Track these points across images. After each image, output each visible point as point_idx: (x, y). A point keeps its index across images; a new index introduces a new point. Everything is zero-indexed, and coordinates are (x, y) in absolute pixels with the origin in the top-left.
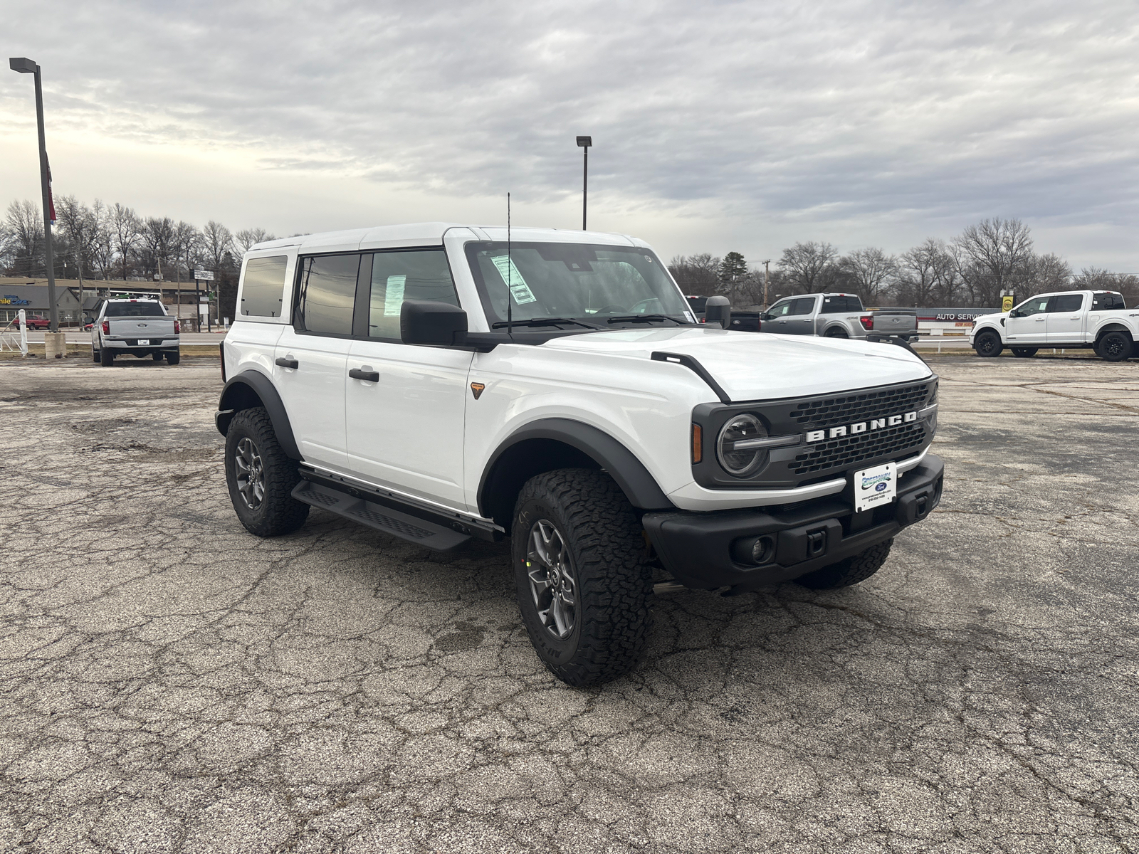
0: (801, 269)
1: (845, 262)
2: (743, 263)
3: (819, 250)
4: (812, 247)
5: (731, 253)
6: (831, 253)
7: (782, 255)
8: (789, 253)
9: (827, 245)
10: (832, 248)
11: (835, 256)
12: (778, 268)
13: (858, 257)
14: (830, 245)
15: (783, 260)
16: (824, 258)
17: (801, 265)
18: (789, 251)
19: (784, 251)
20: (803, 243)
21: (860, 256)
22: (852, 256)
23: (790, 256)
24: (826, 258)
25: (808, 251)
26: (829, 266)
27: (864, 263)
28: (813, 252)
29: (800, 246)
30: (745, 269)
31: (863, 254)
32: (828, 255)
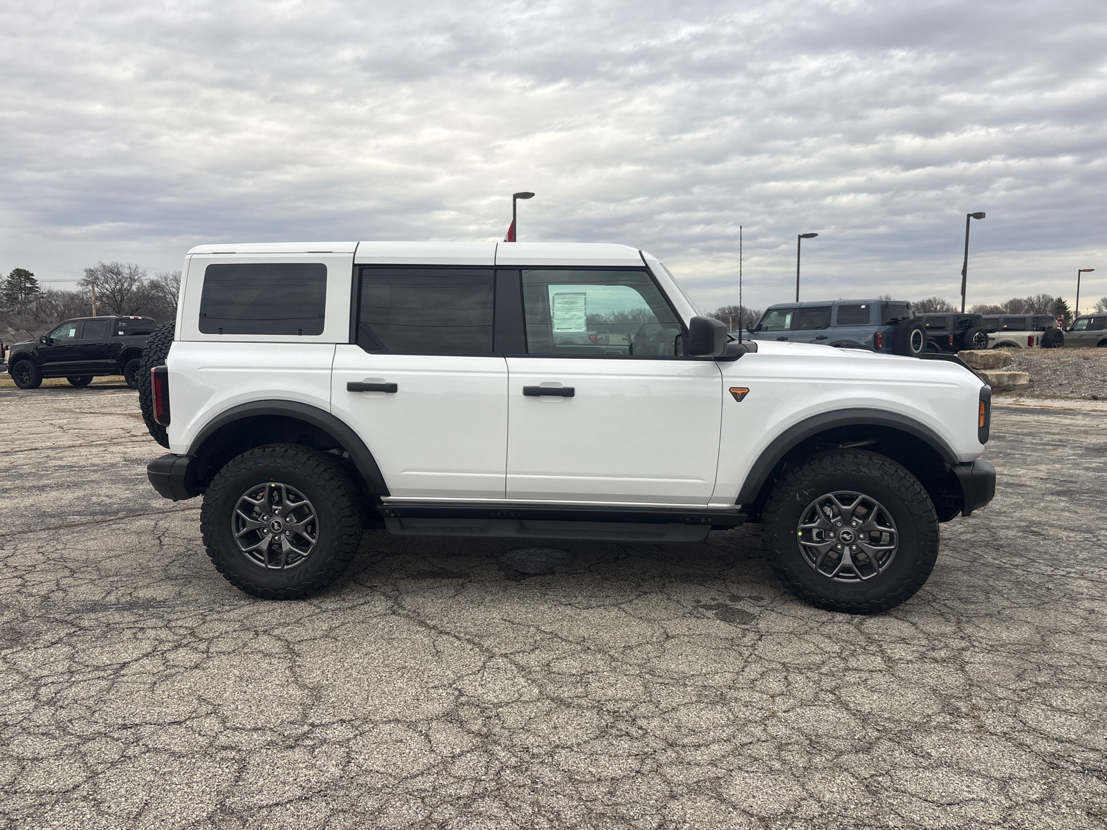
0: (108, 290)
1: (154, 285)
2: (33, 282)
3: (126, 272)
4: (118, 268)
5: (17, 270)
6: (140, 275)
7: (83, 275)
8: (91, 272)
9: (134, 266)
10: (140, 270)
11: (144, 278)
12: (81, 288)
13: (166, 280)
14: (137, 267)
15: (85, 280)
16: (132, 280)
17: (107, 286)
18: (91, 270)
19: (86, 271)
20: (108, 263)
21: (168, 280)
22: (160, 280)
23: (92, 278)
24: (135, 281)
25: (114, 271)
26: (138, 289)
27: (172, 287)
28: (118, 273)
29: (104, 266)
30: (37, 287)
31: (171, 277)
32: (136, 278)
